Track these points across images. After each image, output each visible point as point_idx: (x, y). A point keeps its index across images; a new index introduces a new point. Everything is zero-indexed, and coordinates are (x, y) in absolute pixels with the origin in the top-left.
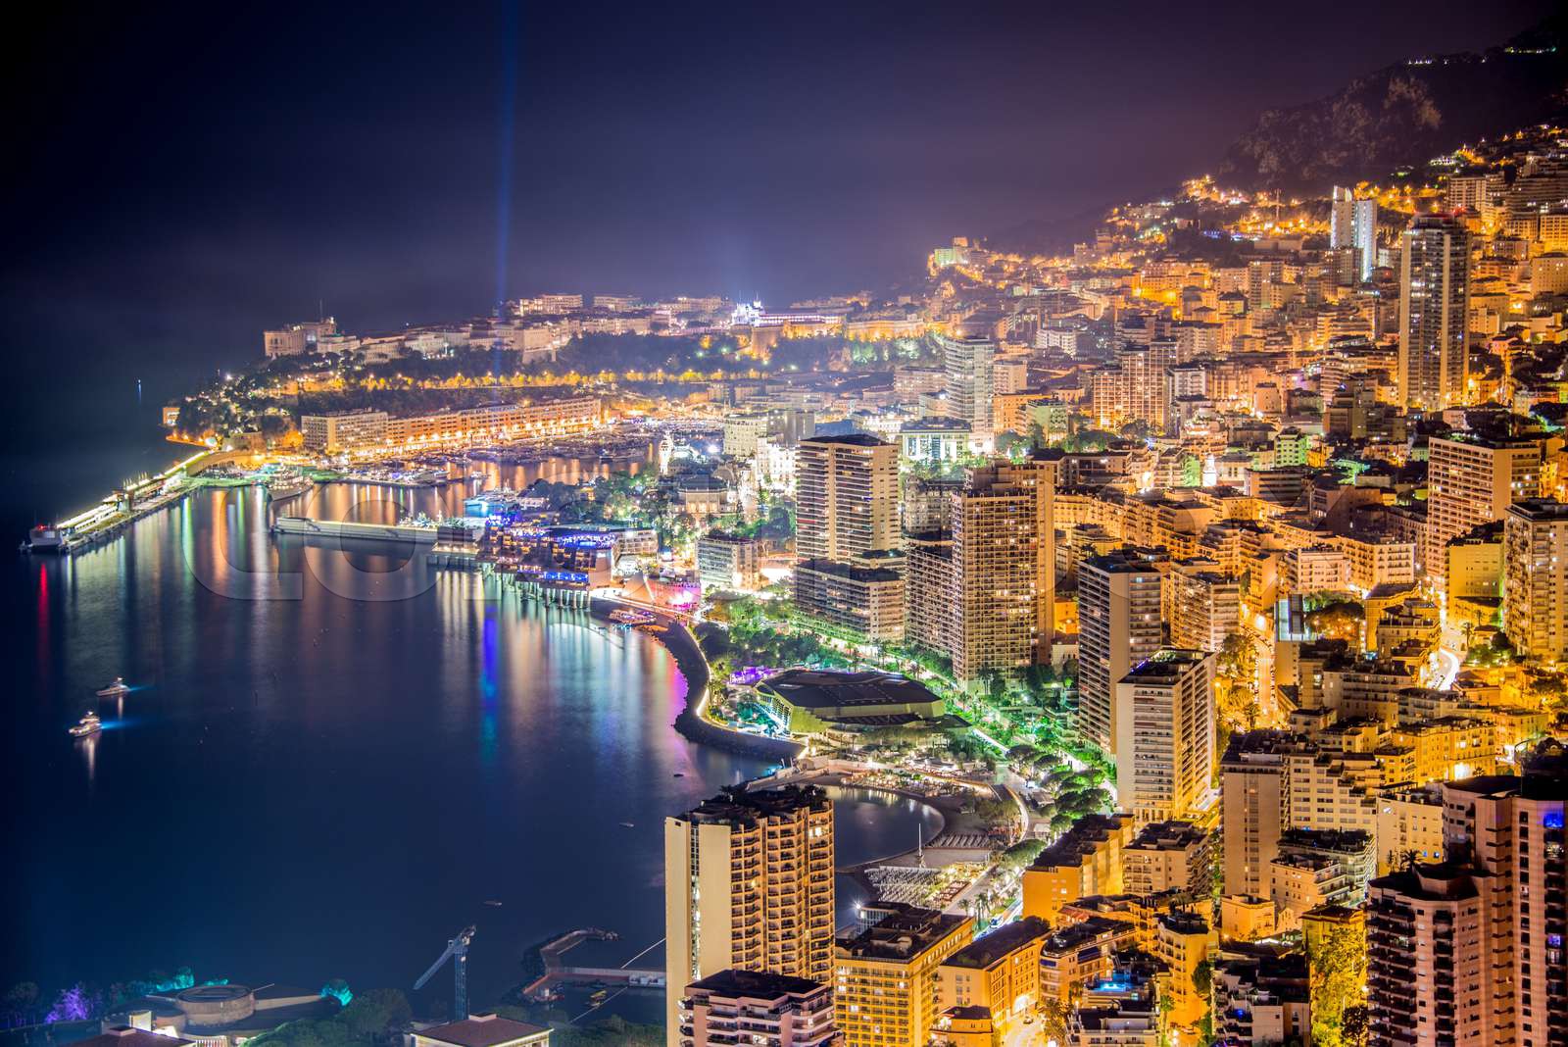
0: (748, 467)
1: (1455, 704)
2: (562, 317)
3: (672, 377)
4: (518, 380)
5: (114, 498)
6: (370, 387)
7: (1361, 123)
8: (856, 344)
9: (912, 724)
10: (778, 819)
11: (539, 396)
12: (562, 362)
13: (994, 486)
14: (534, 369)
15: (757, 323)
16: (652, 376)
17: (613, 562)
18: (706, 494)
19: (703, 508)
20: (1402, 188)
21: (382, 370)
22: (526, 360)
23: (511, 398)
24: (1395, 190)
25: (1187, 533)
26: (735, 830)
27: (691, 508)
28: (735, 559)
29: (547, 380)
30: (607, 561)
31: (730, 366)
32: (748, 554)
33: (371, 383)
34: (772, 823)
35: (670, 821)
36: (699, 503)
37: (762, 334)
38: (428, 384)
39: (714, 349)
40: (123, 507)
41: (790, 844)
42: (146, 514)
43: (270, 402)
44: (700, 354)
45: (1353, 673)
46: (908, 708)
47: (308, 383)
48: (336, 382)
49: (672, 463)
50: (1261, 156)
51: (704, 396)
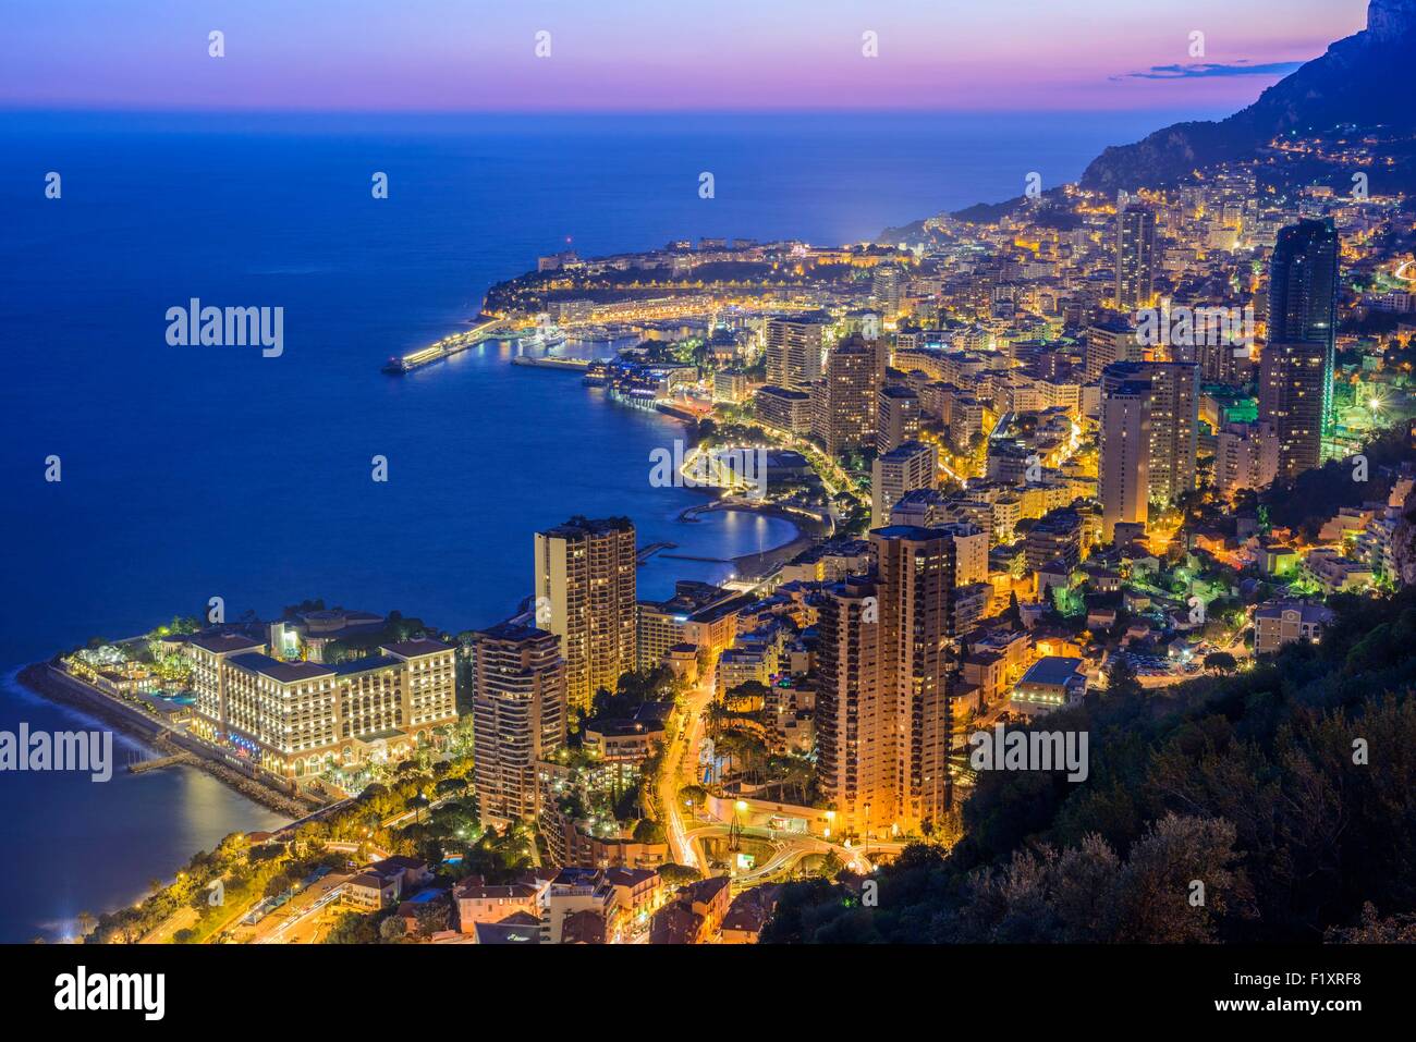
0: (755, 334)
1: (1054, 476)
2: (697, 251)
3: (755, 285)
4: (670, 285)
5: (438, 344)
6: (588, 287)
7: (1154, 156)
8: (857, 269)
9: (790, 479)
10: (597, 536)
11: (679, 293)
12: (696, 275)
13: (850, 348)
14: (678, 280)
15: (804, 256)
16: (744, 284)
17: (669, 385)
18: (727, 348)
19: (724, 356)
20: (1161, 191)
21: (594, 279)
22: (674, 275)
23: (665, 294)
24: (1158, 193)
25: (967, 376)
26: (569, 541)
27: (718, 356)
28: (733, 385)
29: (685, 285)
30: (666, 384)
31: (787, 279)
32: (741, 382)
33: (587, 285)
34: (593, 538)
35: (537, 535)
36: (722, 354)
37: (805, 262)
38: (619, 286)
39: (780, 269)
40: (442, 350)
41: (605, 550)
42: (453, 353)
43: (532, 294)
44: (772, 272)
45: (1005, 458)
46: (790, 470)
47: (554, 285)
48: (568, 285)
49: (716, 331)
50: (1104, 173)
51: (771, 295)
